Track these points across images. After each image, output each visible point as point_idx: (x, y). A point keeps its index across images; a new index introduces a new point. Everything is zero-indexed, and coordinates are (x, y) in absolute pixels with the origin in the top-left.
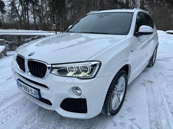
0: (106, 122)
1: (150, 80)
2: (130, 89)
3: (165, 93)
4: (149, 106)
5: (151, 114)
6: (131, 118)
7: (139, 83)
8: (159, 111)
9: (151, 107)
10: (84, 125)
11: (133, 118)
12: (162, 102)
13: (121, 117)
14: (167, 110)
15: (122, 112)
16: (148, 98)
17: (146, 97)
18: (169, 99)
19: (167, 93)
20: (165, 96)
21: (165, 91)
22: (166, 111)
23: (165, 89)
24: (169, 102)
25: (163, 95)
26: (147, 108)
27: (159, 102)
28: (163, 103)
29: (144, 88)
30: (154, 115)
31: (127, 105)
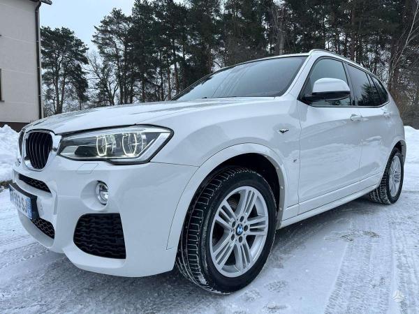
0: (201, 306)
1: (372, 231)
2: (305, 244)
3: (403, 258)
4: (339, 285)
5: (339, 301)
6: (274, 304)
7: (337, 234)
8: (365, 297)
9: (344, 286)
10: (138, 306)
11: (278, 305)
12: (382, 279)
13: (248, 299)
14: (389, 298)
15: (257, 289)
16: (348, 266)
17: (341, 264)
18: (408, 272)
19: (409, 259)
20: (399, 267)
21: (405, 256)
22: (387, 300)
23: (406, 251)
24: (405, 279)
25: (396, 263)
26: (333, 287)
27: (375, 278)
28: (387, 280)
29: (347, 246)
30: (345, 304)
31: (277, 276)
